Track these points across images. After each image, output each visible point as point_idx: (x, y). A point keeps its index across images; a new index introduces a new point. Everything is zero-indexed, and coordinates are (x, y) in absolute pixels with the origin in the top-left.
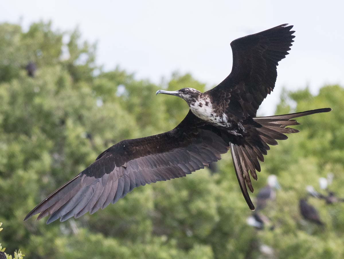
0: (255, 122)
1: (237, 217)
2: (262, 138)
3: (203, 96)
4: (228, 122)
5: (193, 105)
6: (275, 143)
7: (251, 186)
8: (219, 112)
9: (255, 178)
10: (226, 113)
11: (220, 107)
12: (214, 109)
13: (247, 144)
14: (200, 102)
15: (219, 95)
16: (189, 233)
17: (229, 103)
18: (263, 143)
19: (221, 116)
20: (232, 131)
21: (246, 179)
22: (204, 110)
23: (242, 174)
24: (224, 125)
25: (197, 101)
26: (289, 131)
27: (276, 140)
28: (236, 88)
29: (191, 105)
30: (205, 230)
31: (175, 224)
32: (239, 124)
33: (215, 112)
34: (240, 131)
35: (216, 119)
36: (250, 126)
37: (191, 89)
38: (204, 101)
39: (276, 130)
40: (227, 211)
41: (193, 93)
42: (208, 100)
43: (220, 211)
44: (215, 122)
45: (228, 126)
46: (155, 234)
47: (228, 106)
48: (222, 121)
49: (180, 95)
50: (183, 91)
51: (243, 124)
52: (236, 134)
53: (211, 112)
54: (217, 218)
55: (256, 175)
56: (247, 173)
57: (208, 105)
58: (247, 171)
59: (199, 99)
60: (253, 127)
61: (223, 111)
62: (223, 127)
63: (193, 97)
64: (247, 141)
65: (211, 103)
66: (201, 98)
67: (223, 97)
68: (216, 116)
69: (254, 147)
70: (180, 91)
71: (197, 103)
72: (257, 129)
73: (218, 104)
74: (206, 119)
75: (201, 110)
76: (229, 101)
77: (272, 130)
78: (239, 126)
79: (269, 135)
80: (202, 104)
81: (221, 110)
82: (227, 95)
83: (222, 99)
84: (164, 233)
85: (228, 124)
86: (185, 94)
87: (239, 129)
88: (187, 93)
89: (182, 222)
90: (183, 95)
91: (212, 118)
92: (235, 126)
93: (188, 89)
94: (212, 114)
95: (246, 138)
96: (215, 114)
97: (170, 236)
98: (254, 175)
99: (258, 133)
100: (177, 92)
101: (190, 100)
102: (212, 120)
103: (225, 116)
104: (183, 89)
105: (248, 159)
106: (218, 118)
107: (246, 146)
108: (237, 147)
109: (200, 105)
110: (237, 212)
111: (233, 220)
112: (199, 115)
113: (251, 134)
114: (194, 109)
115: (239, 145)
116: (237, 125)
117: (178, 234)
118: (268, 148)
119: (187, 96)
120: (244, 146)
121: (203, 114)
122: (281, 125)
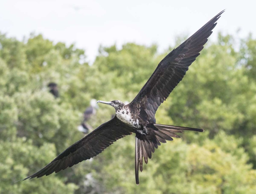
0: (155, 127)
1: (71, 125)
2: (157, 137)
3: (126, 107)
4: (139, 125)
5: (119, 111)
6: (165, 142)
7: (142, 167)
8: (135, 118)
9: (146, 162)
10: (139, 119)
11: (135, 114)
12: (132, 117)
13: (147, 140)
14: (123, 110)
15: (134, 106)
16: (41, 136)
17: (140, 111)
18: (157, 141)
19: (136, 121)
20: (139, 131)
21: (140, 162)
22: (125, 117)
23: (139, 158)
24: (136, 126)
25: (122, 110)
26: (174, 136)
27: (166, 140)
28: (143, 100)
29: (117, 111)
30: (51, 133)
31: (31, 130)
32: (144, 127)
33: (132, 118)
34: (144, 132)
35: (132, 123)
36: (151, 129)
37: (119, 101)
38: (126, 110)
39: (167, 134)
40: (65, 122)
41: (120, 104)
42: (129, 110)
43: (61, 122)
44: (131, 125)
45: (139, 128)
46: (18, 136)
47: (139, 114)
48: (136, 124)
49: (112, 104)
50: (114, 102)
51: (147, 127)
52: (142, 133)
53: (130, 118)
54: (59, 126)
55: (147, 161)
56: (142, 158)
57: (128, 114)
58: (142, 157)
59: (123, 109)
60: (152, 130)
61: (137, 118)
62: (135, 128)
63: (120, 106)
64: (147, 138)
65: (130, 113)
66: (125, 108)
67: (136, 107)
68: (133, 121)
69: (150, 143)
70: (112, 102)
71: (121, 111)
72: (155, 131)
73: (134, 113)
74: (126, 122)
75: (123, 116)
76: (140, 110)
77: (164, 133)
78: (144, 129)
79: (162, 136)
80: (124, 112)
81: (136, 116)
82: (139, 106)
83: (136, 109)
84: (24, 135)
85: (139, 126)
86: (115, 104)
87: (144, 130)
88: (117, 104)
89: (36, 129)
90: (114, 105)
91: (130, 122)
92: (142, 128)
93: (117, 101)
94: (131, 119)
95: (147, 136)
96: (132, 120)
97: (28, 138)
98: (146, 160)
99: (156, 134)
100: (110, 103)
101: (118, 108)
102: (130, 123)
103: (137, 120)
104: (114, 101)
105: (145, 150)
106: (134, 122)
107: (146, 141)
108: (140, 140)
109: (123, 113)
110: (71, 122)
111: (69, 128)
112: (122, 119)
113: (151, 134)
114: (119, 115)
115: (141, 140)
116: (143, 128)
117: (33, 136)
118: (160, 144)
119: (117, 106)
120: (144, 141)
121: (124, 119)
122: (170, 131)
